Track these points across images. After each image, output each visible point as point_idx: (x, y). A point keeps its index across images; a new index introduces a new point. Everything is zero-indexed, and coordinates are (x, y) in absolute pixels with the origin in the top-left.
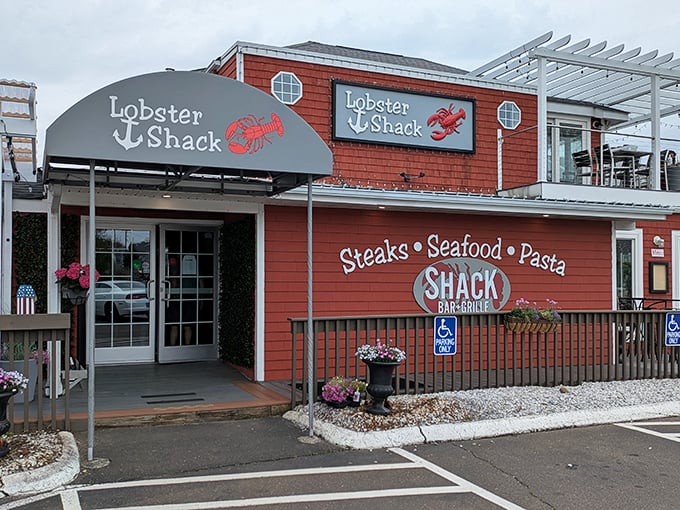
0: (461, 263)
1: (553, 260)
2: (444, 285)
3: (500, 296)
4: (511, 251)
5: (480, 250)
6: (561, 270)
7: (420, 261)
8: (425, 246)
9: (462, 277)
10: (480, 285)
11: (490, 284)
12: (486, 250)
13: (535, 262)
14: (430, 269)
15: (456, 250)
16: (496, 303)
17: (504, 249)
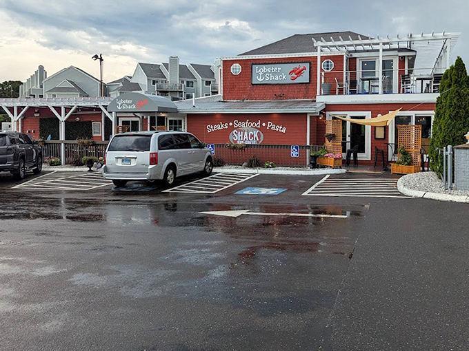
0: (245, 129)
1: (281, 127)
2: (239, 136)
3: (260, 140)
4: (264, 124)
5: (252, 125)
6: (284, 131)
7: (232, 128)
8: (233, 124)
9: (246, 133)
10: (252, 136)
11: (256, 135)
12: (254, 125)
13: (273, 128)
14: (235, 131)
15: (243, 125)
16: (258, 142)
17: (261, 124)
